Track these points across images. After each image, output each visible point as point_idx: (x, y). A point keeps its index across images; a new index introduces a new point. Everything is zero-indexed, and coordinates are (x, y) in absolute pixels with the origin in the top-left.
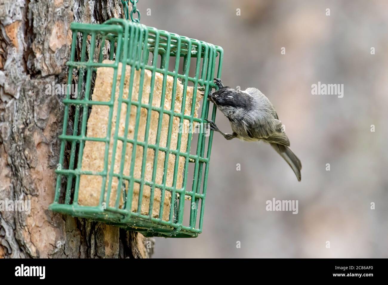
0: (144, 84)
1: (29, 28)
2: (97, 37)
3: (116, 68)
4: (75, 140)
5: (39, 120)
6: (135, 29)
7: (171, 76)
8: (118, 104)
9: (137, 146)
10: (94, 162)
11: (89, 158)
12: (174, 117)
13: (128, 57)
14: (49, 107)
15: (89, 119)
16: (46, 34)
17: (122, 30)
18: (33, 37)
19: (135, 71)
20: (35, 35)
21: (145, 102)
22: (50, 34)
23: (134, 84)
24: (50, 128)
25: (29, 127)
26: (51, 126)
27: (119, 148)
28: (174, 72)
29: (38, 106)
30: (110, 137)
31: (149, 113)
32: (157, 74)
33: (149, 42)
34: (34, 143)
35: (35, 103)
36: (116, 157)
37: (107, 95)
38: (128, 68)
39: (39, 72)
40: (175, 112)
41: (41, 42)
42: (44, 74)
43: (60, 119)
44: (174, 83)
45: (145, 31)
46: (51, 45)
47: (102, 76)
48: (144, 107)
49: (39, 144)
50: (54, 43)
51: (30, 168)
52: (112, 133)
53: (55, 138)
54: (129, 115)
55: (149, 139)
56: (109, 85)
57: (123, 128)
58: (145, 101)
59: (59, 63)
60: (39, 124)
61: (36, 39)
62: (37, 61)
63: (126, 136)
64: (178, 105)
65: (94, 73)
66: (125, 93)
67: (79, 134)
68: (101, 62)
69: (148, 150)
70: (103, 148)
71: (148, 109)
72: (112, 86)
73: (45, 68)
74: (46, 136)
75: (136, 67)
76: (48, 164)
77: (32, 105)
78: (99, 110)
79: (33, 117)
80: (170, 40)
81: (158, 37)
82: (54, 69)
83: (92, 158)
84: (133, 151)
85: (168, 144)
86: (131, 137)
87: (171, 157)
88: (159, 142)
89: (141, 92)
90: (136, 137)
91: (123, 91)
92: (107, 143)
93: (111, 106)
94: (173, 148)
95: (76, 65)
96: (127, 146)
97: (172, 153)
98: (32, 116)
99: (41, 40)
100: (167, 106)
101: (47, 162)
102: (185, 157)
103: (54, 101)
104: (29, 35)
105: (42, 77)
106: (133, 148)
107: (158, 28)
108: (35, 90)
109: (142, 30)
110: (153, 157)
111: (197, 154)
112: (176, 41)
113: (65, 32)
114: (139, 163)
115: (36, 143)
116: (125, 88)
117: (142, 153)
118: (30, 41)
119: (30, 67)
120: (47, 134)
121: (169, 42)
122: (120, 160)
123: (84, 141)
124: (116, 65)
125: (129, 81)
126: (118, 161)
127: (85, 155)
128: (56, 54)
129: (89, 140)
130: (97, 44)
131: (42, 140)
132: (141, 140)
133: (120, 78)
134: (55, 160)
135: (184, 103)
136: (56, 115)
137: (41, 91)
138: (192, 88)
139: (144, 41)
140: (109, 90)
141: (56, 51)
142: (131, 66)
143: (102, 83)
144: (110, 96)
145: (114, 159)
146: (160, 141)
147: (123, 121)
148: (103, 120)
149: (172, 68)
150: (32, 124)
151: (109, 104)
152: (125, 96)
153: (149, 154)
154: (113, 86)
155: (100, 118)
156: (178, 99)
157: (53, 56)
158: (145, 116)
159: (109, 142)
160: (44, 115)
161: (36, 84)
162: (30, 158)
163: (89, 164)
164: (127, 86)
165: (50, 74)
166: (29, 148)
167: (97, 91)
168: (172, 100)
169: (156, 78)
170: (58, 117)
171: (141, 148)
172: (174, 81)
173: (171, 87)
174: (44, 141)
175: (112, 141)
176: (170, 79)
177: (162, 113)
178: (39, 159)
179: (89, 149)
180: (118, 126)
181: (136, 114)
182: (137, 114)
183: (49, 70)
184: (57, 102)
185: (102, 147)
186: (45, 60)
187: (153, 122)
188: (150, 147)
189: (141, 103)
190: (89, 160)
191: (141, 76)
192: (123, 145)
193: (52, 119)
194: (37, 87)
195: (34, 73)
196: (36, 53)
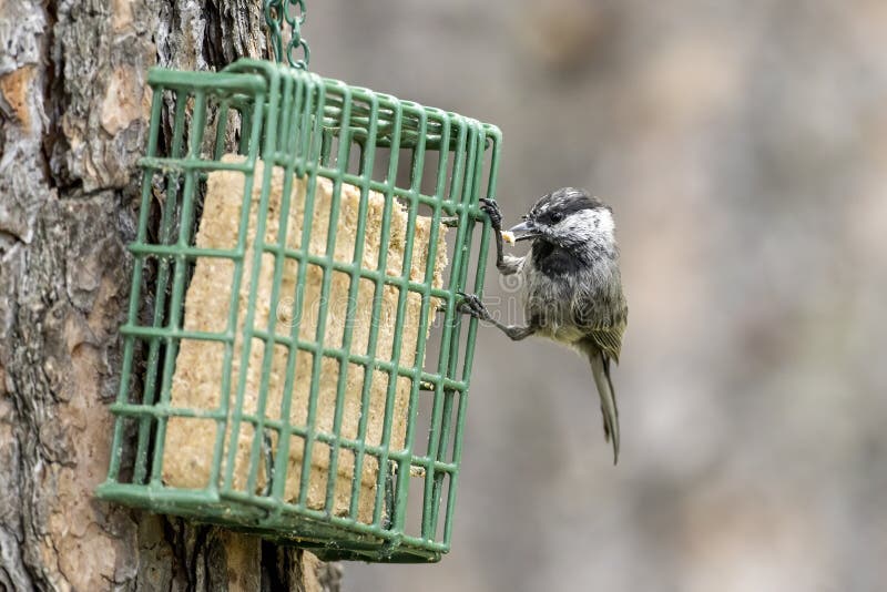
0: (315, 209)
1: (56, 81)
2: (210, 101)
3: (249, 173)
4: (157, 336)
5: (78, 291)
6: (295, 83)
7: (379, 191)
8: (255, 256)
9: (299, 352)
10: (200, 387)
11: (189, 379)
12: (388, 288)
13: (278, 148)
14: (100, 263)
15: (190, 291)
16: (93, 94)
17: (264, 86)
18: (63, 102)
19: (295, 181)
20: (68, 98)
21: (317, 251)
22: (104, 94)
23: (292, 211)
24: (102, 310)
25: (54, 309)
26: (106, 306)
27: (256, 356)
28: (386, 182)
29: (75, 259)
30: (235, 331)
31: (327, 277)
32: (347, 188)
33: (327, 115)
34: (66, 345)
35: (69, 253)
36: (250, 377)
37: (230, 234)
38: (278, 172)
39: (78, 183)
40: (389, 274)
41: (83, 114)
42: (88, 187)
43: (125, 289)
44: (385, 209)
45: (317, 89)
46: (105, 121)
47: (220, 191)
48: (315, 263)
49: (78, 347)
50: (112, 115)
51: (57, 401)
52: (240, 321)
53: (114, 333)
54: (279, 282)
55: (327, 336)
56: (236, 210)
57: (266, 309)
58: (318, 249)
59: (122, 163)
60: (77, 302)
61: (70, 107)
62: (74, 156)
63: (271, 328)
64: (395, 258)
65: (203, 183)
66: (272, 231)
67: (165, 323)
68: (219, 159)
69: (324, 361)
70: (221, 355)
71: (323, 267)
72: (240, 214)
73: (92, 173)
74: (94, 328)
75: (297, 170)
76: (99, 392)
77: (62, 257)
78: (213, 269)
79: (65, 285)
80: (376, 110)
81: (349, 101)
82: (111, 176)
83: (196, 379)
84: (288, 363)
85: (371, 347)
86: (283, 332)
87: (380, 378)
88: (350, 343)
89: (307, 229)
90: (295, 332)
91: (264, 226)
92: (228, 345)
93: (238, 260)
94: (383, 356)
95: (160, 167)
96: (277, 351)
97: (382, 369)
98: (61, 282)
99: (83, 110)
100: (370, 260)
101: (95, 388)
102: (412, 379)
103: (112, 249)
104: (54, 98)
105: (84, 194)
106: (288, 356)
107: (349, 83)
108: (69, 223)
109: (311, 86)
110: (336, 378)
111: (439, 370)
112: (391, 112)
113: (137, 89)
114: (302, 391)
115: (71, 344)
116: (272, 218)
117: (310, 368)
118: (57, 110)
119: (57, 171)
120: (96, 324)
121: (374, 114)
122: (259, 383)
123: (177, 340)
124: (250, 165)
125: (280, 202)
126: (254, 386)
127: (179, 372)
128: (117, 141)
129: (189, 338)
130: (210, 118)
131: (86, 337)
132: (308, 339)
133: (259, 196)
134: (113, 384)
135: (408, 253)
136: (116, 281)
137: (82, 225)
138: (430, 219)
139: (314, 111)
140: (234, 222)
141: (118, 134)
142: (285, 168)
143: (218, 207)
144: (236, 236)
145: (244, 381)
146: (354, 340)
147: (265, 294)
148: (221, 291)
149: (381, 173)
150: (62, 302)
151: (235, 255)
152: (272, 237)
153: (328, 371)
154: (243, 213)
155: (215, 288)
156: (395, 244)
157: (111, 145)
158: (317, 284)
159: (232, 343)
160: (89, 280)
161: (71, 209)
162: (57, 379)
163: (189, 392)
164: (275, 213)
165: (103, 186)
166: (55, 357)
167: (207, 224)
168: (381, 247)
169: (343, 196)
170: (122, 285)
171: (309, 356)
172: (386, 204)
173: (379, 218)
174: (89, 340)
175: (240, 339)
176: (376, 199)
177: (356, 277)
178: (77, 381)
179: (189, 357)
180: (254, 306)
181: (295, 279)
182: (298, 278)
183: (99, 178)
184: (119, 252)
185: (218, 352)
186: (91, 154)
187: (336, 298)
188: (330, 355)
189: (307, 253)
190: (189, 384)
191: (308, 191)
192: (266, 350)
193: (109, 290)
194: (73, 218)
195: (66, 184)
196: (71, 139)
